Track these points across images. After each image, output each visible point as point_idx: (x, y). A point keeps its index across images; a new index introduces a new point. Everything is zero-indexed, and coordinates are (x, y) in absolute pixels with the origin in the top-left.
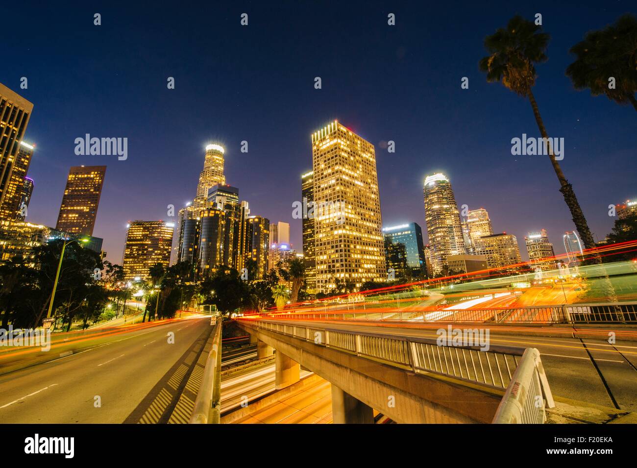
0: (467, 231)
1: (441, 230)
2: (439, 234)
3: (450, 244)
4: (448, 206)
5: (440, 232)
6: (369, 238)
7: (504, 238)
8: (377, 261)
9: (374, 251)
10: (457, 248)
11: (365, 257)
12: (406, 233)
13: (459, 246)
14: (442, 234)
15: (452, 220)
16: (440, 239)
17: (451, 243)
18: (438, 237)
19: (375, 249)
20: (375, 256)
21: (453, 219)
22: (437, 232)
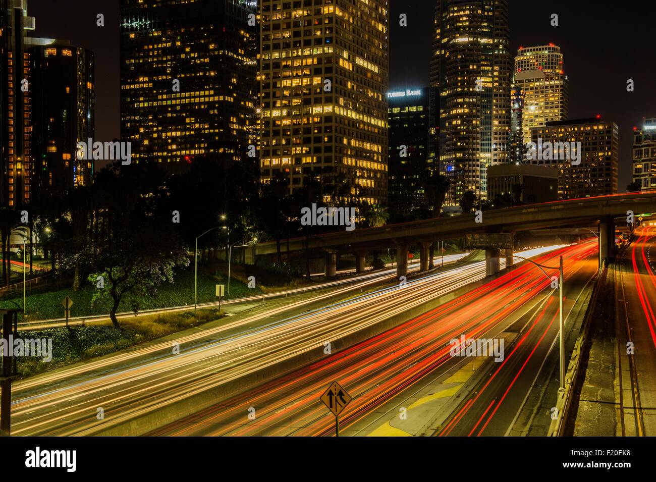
0: (516, 106)
1: (467, 100)
2: (460, 111)
3: (479, 135)
4: (491, 41)
5: (462, 105)
6: (369, 124)
7: (595, 128)
8: (376, 172)
9: (371, 152)
10: (494, 147)
11: (361, 163)
12: (414, 109)
13: (498, 141)
14: (467, 111)
15: (493, 77)
16: (459, 122)
17: (482, 134)
18: (456, 117)
19: (376, 148)
20: (374, 161)
21: (495, 74)
22: (457, 106)
